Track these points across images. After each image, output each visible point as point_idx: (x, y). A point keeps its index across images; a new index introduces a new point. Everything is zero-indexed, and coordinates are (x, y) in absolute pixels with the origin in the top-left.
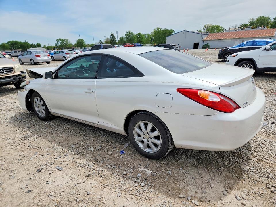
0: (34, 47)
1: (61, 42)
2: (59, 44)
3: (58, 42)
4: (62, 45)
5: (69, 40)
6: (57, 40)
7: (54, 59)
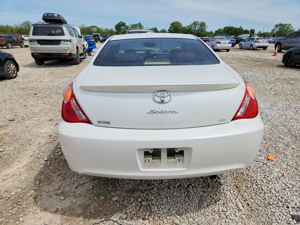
0: (247, 34)
1: (280, 28)
2: (277, 30)
3: (276, 28)
4: (280, 31)
5: (292, 25)
6: (275, 26)
7: (241, 47)
